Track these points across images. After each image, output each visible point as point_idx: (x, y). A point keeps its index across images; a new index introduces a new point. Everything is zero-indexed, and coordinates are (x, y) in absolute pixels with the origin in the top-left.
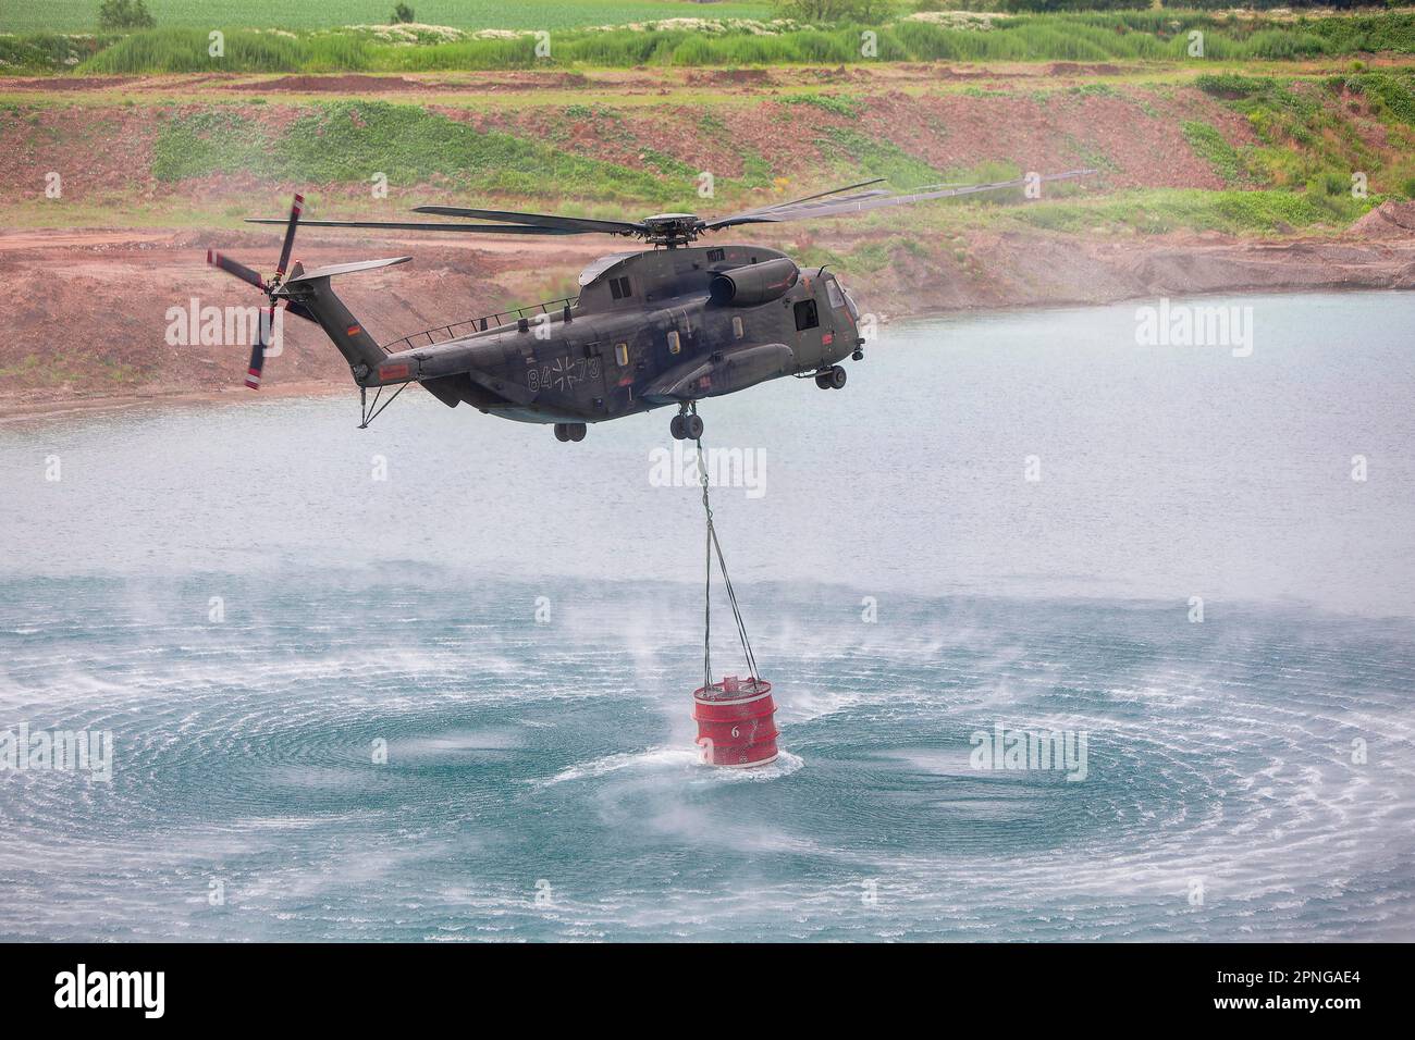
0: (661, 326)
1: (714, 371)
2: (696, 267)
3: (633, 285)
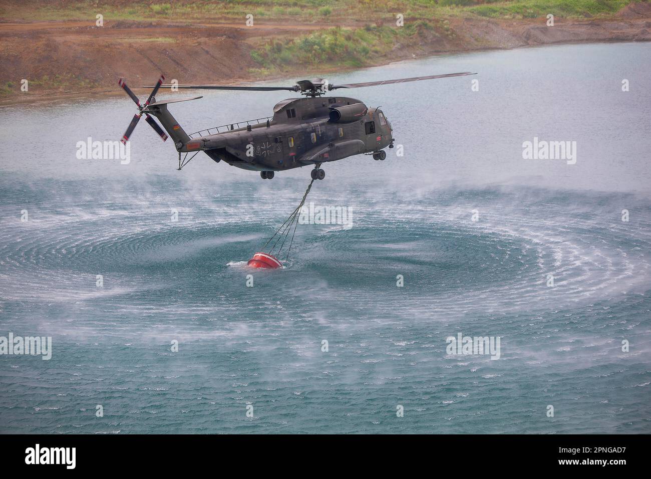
0: (308, 130)
1: (331, 150)
2: (324, 106)
3: (296, 112)
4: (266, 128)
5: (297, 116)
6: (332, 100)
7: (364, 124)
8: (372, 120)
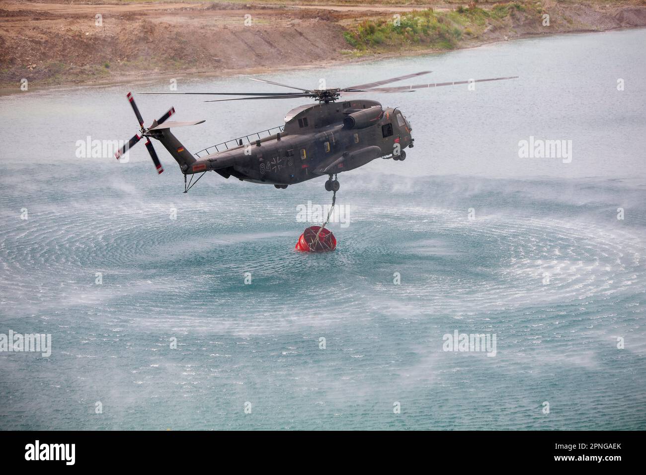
0: (321, 139)
1: (345, 160)
2: (338, 111)
3: (308, 121)
4: (276, 140)
5: (309, 125)
6: (347, 104)
7: (381, 127)
8: (389, 122)
